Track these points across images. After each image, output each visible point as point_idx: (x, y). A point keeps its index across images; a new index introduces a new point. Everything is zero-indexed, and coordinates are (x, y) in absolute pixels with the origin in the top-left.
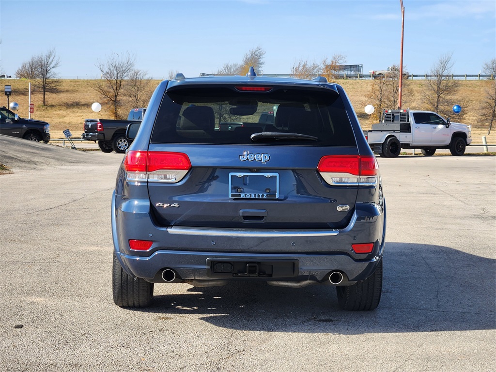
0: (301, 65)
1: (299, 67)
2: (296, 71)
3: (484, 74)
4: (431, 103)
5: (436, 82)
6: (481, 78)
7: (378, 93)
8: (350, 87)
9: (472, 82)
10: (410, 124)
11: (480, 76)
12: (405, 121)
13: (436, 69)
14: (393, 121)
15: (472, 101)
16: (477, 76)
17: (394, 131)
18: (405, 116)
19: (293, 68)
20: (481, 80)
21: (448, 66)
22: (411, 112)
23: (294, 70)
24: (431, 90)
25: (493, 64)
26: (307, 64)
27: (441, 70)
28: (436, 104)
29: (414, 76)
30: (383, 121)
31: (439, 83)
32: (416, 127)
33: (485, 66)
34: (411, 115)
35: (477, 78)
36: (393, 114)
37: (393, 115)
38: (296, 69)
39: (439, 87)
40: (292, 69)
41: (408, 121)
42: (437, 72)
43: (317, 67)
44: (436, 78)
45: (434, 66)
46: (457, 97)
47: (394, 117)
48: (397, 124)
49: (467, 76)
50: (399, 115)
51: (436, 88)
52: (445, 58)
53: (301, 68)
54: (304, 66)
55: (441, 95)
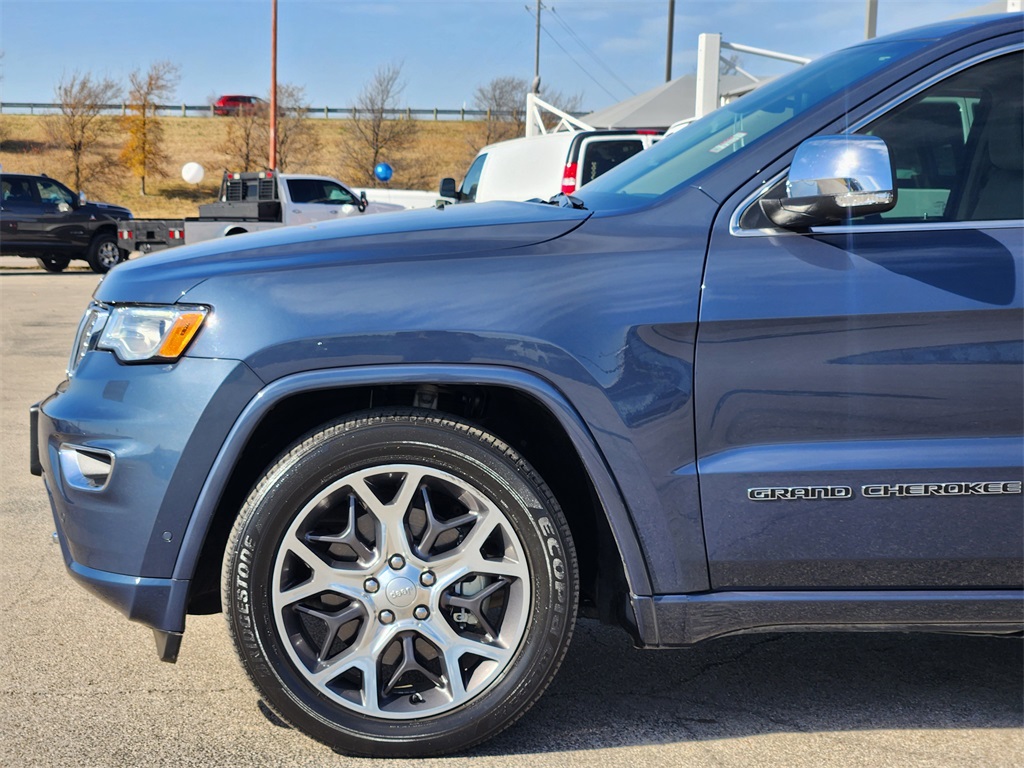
0: (78, 82)
1: (72, 86)
2: (66, 94)
3: (476, 109)
4: (362, 167)
5: (371, 123)
6: (467, 117)
7: (240, 142)
8: (194, 132)
9: (448, 124)
10: (279, 204)
11: (464, 112)
12: (269, 197)
13: (369, 95)
14: (244, 198)
15: (447, 163)
16: (458, 112)
17: (245, 219)
18: (268, 186)
19: (60, 88)
20: (467, 121)
21: (395, 88)
22: (283, 177)
23: (62, 92)
24: (359, 139)
25: (494, 90)
26: (91, 79)
27: (380, 98)
28: (371, 168)
29: (329, 110)
30: (224, 199)
31: (376, 127)
32: (294, 211)
33: (479, 94)
34: (282, 183)
35: (459, 117)
36: (244, 182)
37: (244, 184)
38: (66, 90)
39: (377, 134)
40: (58, 91)
41: (277, 197)
42: (372, 102)
43: (112, 86)
44: (369, 116)
45: (366, 89)
46: (418, 155)
47: (246, 188)
48: (251, 205)
49: (438, 112)
50: (256, 183)
51: (369, 134)
52: (386, 73)
53: (76, 89)
54: (84, 85)
55: (380, 151)
